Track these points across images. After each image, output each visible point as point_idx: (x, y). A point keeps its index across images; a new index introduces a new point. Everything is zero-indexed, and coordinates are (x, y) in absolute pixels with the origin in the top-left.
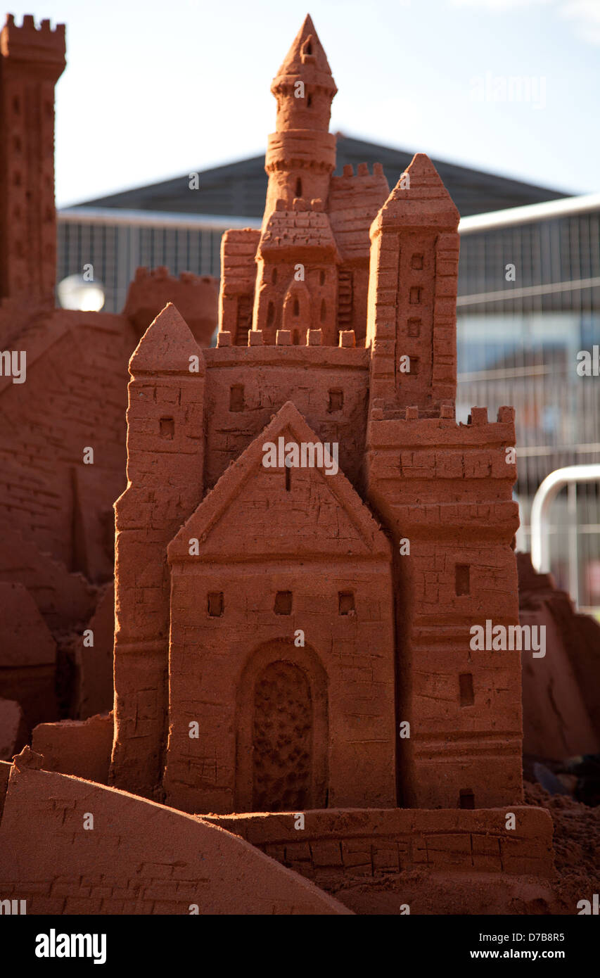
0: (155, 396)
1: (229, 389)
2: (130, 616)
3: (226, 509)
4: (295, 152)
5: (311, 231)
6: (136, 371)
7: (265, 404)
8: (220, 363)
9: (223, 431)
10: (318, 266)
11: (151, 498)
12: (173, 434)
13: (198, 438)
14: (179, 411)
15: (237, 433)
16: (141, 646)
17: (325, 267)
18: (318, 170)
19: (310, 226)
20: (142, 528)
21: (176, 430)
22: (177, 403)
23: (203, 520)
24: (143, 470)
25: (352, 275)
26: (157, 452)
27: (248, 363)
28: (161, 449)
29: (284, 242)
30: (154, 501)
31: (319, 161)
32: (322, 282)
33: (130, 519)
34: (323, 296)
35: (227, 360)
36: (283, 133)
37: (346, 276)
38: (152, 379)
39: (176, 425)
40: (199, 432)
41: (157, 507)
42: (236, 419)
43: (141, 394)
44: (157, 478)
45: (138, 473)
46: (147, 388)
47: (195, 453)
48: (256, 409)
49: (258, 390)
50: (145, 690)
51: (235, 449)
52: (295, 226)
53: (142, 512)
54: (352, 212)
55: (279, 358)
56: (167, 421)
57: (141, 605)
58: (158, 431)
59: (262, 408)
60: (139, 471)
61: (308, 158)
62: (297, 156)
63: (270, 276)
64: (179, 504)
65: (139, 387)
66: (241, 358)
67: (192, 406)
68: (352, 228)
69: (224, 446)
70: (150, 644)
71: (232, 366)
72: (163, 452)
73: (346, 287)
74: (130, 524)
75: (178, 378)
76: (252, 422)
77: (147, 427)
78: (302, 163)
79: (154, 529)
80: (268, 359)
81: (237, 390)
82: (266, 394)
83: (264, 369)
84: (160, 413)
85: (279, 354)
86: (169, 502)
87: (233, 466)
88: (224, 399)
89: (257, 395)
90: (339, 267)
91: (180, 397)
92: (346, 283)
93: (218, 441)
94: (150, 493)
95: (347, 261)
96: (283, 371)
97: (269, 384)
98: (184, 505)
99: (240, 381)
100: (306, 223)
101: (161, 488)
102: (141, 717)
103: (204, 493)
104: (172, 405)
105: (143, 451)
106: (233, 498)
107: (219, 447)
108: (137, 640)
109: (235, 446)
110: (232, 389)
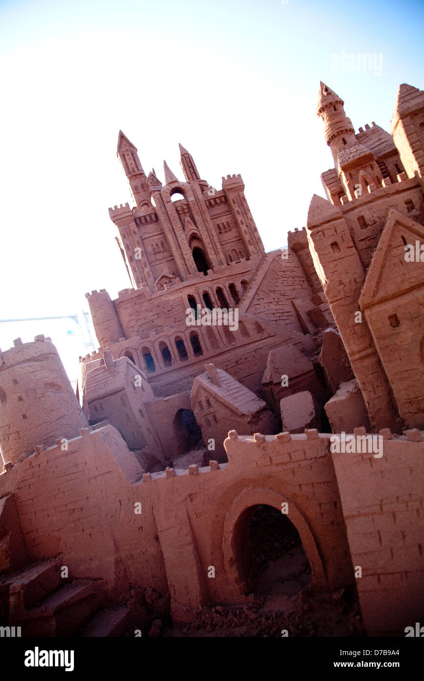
0: (324, 235)
1: (357, 220)
2: (352, 342)
3: (381, 274)
4: (337, 129)
5: (359, 152)
6: (311, 227)
7: (377, 220)
8: (347, 210)
9: (362, 240)
10: (368, 164)
11: (341, 283)
12: (339, 249)
13: (351, 247)
14: (338, 237)
15: (369, 238)
16: (363, 354)
17: (371, 163)
18: (349, 133)
19: (357, 150)
20: (342, 299)
21: (340, 247)
22: (336, 235)
23: (372, 283)
24: (332, 271)
25: (384, 162)
26: (335, 260)
27: (360, 205)
28: (337, 258)
29: (349, 160)
30: (343, 284)
31: (349, 129)
32: (373, 170)
33: (335, 296)
34: (376, 175)
35: (350, 208)
36: (329, 125)
37: (381, 164)
38: (320, 228)
39: (339, 245)
40: (352, 244)
41: (345, 286)
42: (365, 233)
43: (317, 237)
44: (340, 273)
45: (330, 274)
46: (319, 233)
47: (354, 254)
48: (374, 224)
49: (371, 215)
50: (372, 374)
51: (371, 246)
52: (351, 153)
53: (339, 291)
54: (371, 141)
55: (374, 197)
56: (334, 245)
57: (355, 335)
58: (332, 251)
59: (376, 222)
60: (331, 273)
61: (343, 129)
62: (339, 130)
63: (349, 177)
64: (355, 281)
65: (315, 234)
66: (357, 205)
67: (343, 233)
68: (375, 146)
69: (365, 247)
70: (367, 351)
71: (354, 210)
72: (338, 260)
73: (384, 169)
74: (335, 299)
75: (331, 223)
76: (374, 230)
77: (326, 251)
78: (342, 131)
79: (348, 297)
80: (369, 199)
81: (361, 219)
82: (375, 215)
83: (369, 205)
84: (330, 242)
85: (374, 195)
86: (350, 282)
87: (377, 251)
88: (356, 225)
89: (371, 217)
90: (377, 161)
91: (336, 231)
92: (383, 167)
93: (361, 245)
94: (339, 281)
95: (379, 158)
96: (379, 202)
97: (375, 210)
98: (358, 280)
99: (361, 214)
100: (355, 150)
101: (344, 276)
102: (375, 387)
103: (365, 272)
104: (334, 236)
105: (328, 262)
106: (383, 267)
107: (363, 248)
108: (359, 352)
109: (370, 245)
110: (358, 219)
